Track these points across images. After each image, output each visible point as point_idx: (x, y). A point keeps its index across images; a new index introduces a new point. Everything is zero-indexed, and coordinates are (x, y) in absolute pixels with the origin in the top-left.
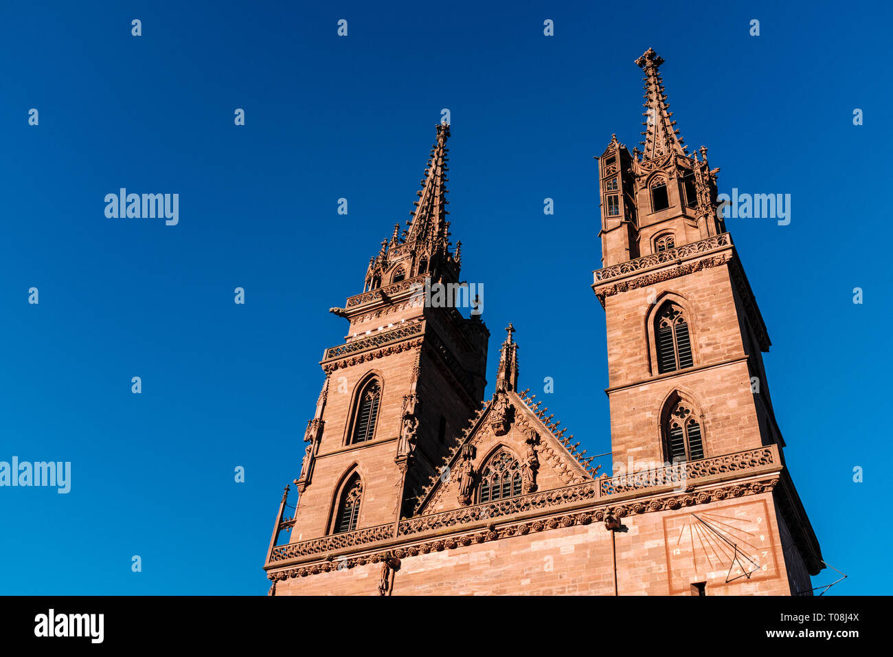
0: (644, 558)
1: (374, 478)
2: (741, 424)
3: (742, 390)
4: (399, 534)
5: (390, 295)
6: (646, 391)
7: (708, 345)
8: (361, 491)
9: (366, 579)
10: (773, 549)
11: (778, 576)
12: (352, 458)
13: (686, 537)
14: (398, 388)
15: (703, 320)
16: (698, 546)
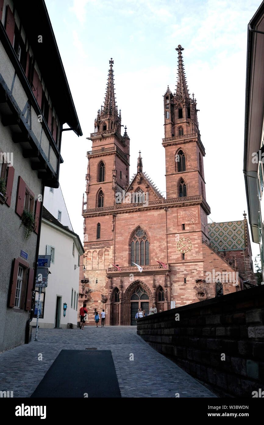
0: (172, 218)
1: (106, 193)
2: (195, 188)
3: (196, 179)
4: (116, 209)
5: (103, 135)
6: (174, 177)
7: (190, 165)
8: (103, 195)
9: (108, 219)
10: (199, 218)
11: (199, 224)
12: (100, 186)
13: (182, 214)
14: (110, 166)
15: (189, 158)
16: (184, 216)
